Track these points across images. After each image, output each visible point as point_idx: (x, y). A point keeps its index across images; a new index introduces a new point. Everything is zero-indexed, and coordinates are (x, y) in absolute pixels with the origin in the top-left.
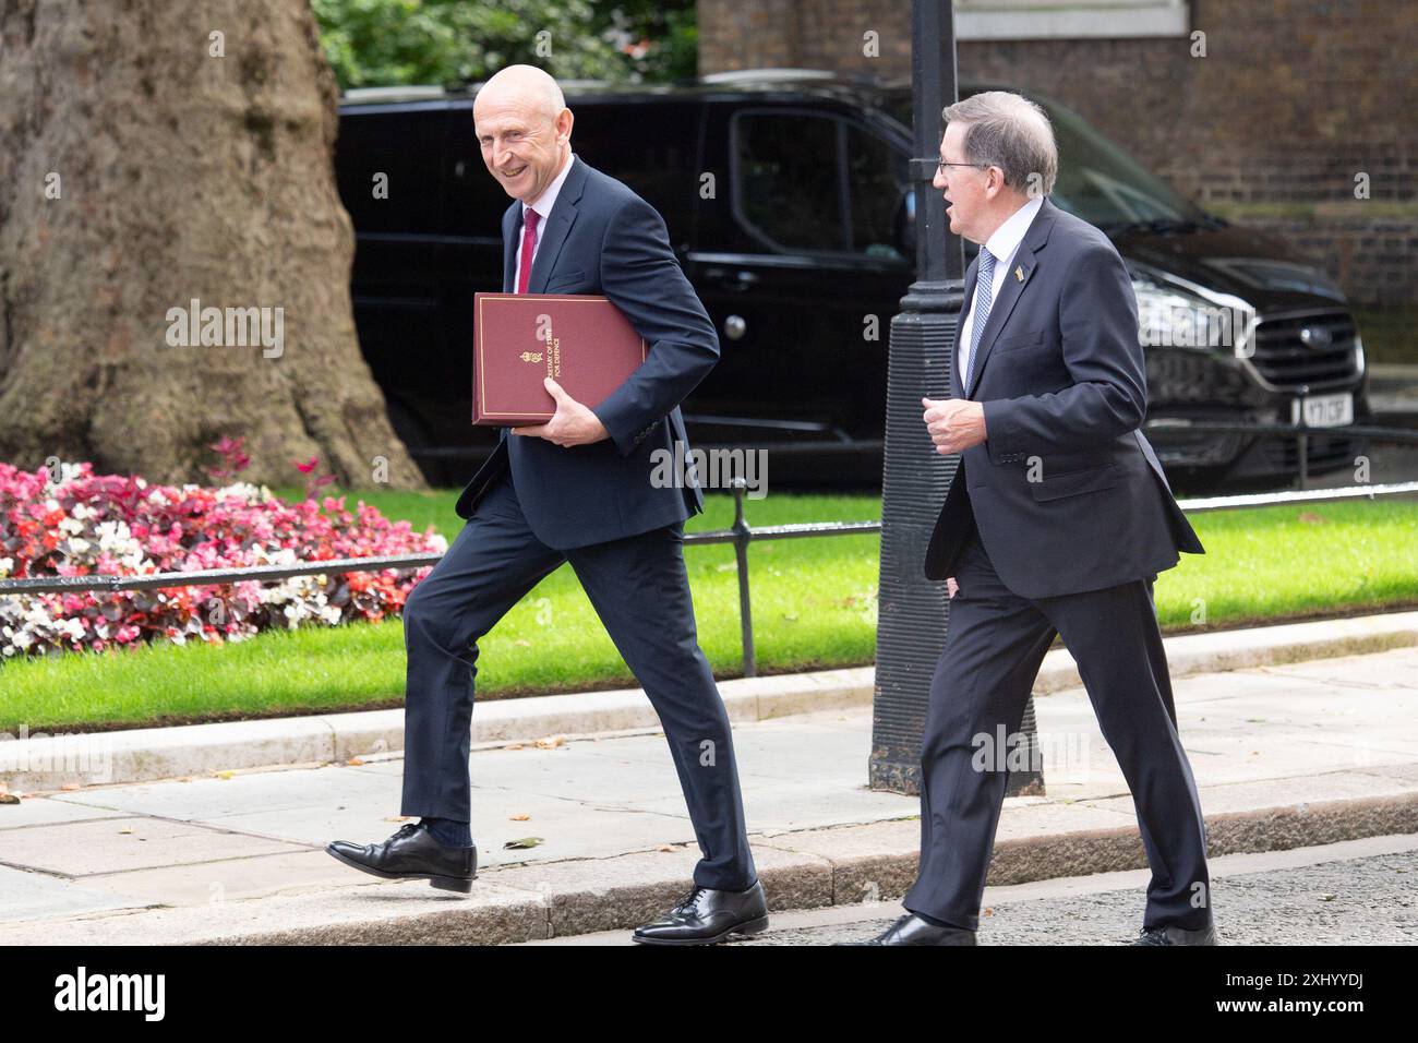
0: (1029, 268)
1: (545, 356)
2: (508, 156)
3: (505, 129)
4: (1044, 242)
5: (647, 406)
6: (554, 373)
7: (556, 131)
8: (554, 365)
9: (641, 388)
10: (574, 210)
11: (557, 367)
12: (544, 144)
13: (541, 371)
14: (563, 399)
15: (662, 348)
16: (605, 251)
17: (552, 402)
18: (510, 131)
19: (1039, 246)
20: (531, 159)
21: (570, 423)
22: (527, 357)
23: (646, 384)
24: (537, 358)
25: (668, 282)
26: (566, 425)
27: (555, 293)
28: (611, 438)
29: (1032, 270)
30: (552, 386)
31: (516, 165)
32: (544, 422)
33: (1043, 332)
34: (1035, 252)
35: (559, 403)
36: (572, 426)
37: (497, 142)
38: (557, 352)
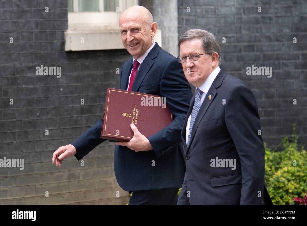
0: (213, 95)
1: (132, 116)
2: (133, 38)
3: (132, 27)
4: (220, 85)
5: (169, 139)
6: (134, 122)
7: (151, 31)
8: (135, 119)
9: (168, 132)
10: (153, 62)
11: (136, 120)
12: (147, 35)
13: (130, 121)
14: (137, 132)
15: (179, 118)
16: (163, 78)
17: (132, 133)
18: (134, 28)
19: (218, 86)
20: (142, 40)
21: (138, 142)
22: (125, 115)
23: (170, 131)
24: (129, 116)
25: (184, 94)
26: (136, 142)
27: (142, 92)
28: (153, 150)
29: (214, 95)
30: (133, 127)
31: (135, 42)
32: (128, 141)
33: (218, 119)
34: (216, 89)
35: (135, 134)
36: (139, 143)
37: (129, 33)
38: (137, 114)
